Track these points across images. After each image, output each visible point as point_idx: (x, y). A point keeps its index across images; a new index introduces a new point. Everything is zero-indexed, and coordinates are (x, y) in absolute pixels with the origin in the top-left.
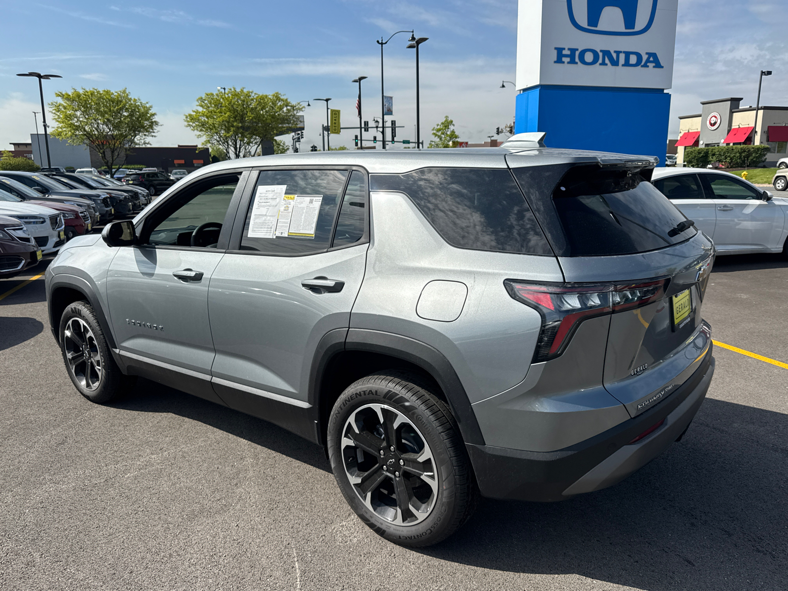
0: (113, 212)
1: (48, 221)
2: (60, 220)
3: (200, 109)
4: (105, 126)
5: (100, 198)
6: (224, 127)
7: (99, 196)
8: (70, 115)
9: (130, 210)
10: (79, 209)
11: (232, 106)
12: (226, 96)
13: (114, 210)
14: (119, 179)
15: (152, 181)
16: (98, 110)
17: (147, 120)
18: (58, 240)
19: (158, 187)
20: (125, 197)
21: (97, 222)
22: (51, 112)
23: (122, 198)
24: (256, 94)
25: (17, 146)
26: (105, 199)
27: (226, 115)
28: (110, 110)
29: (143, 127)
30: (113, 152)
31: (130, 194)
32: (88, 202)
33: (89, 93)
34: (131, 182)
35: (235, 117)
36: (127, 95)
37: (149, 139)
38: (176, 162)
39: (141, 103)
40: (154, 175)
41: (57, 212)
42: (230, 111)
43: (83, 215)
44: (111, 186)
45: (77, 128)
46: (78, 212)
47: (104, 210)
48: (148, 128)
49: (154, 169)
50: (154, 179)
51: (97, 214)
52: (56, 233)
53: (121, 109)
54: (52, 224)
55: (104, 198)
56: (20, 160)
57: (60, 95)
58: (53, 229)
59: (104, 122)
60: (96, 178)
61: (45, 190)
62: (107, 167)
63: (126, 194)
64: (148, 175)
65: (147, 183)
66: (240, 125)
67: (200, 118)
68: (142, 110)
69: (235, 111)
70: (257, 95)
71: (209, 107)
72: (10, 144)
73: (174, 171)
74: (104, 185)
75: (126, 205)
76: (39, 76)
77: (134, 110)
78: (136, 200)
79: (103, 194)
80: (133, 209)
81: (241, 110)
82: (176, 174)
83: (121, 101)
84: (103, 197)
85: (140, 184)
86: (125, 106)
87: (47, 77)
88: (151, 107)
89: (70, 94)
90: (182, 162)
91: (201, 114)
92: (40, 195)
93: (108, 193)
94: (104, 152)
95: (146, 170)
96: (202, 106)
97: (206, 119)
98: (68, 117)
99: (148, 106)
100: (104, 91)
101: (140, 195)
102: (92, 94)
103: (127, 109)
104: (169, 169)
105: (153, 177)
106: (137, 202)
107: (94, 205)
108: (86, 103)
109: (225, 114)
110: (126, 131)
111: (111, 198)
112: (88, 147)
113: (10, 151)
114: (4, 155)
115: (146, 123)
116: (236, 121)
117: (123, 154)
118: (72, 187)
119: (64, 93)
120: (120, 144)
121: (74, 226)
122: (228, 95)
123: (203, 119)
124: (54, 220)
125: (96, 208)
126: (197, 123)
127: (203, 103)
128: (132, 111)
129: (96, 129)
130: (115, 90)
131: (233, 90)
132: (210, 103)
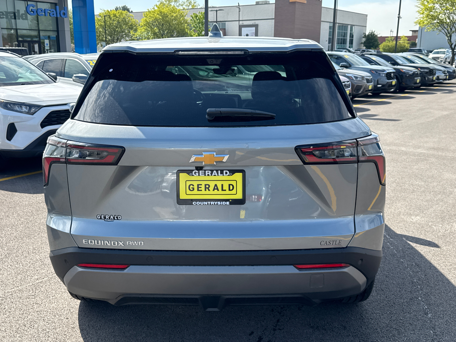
5: (384, 72)
20: (414, 73)
22: (417, 6)
25: (414, 32)
55: (388, 73)
72: (410, 31)
113: (406, 37)
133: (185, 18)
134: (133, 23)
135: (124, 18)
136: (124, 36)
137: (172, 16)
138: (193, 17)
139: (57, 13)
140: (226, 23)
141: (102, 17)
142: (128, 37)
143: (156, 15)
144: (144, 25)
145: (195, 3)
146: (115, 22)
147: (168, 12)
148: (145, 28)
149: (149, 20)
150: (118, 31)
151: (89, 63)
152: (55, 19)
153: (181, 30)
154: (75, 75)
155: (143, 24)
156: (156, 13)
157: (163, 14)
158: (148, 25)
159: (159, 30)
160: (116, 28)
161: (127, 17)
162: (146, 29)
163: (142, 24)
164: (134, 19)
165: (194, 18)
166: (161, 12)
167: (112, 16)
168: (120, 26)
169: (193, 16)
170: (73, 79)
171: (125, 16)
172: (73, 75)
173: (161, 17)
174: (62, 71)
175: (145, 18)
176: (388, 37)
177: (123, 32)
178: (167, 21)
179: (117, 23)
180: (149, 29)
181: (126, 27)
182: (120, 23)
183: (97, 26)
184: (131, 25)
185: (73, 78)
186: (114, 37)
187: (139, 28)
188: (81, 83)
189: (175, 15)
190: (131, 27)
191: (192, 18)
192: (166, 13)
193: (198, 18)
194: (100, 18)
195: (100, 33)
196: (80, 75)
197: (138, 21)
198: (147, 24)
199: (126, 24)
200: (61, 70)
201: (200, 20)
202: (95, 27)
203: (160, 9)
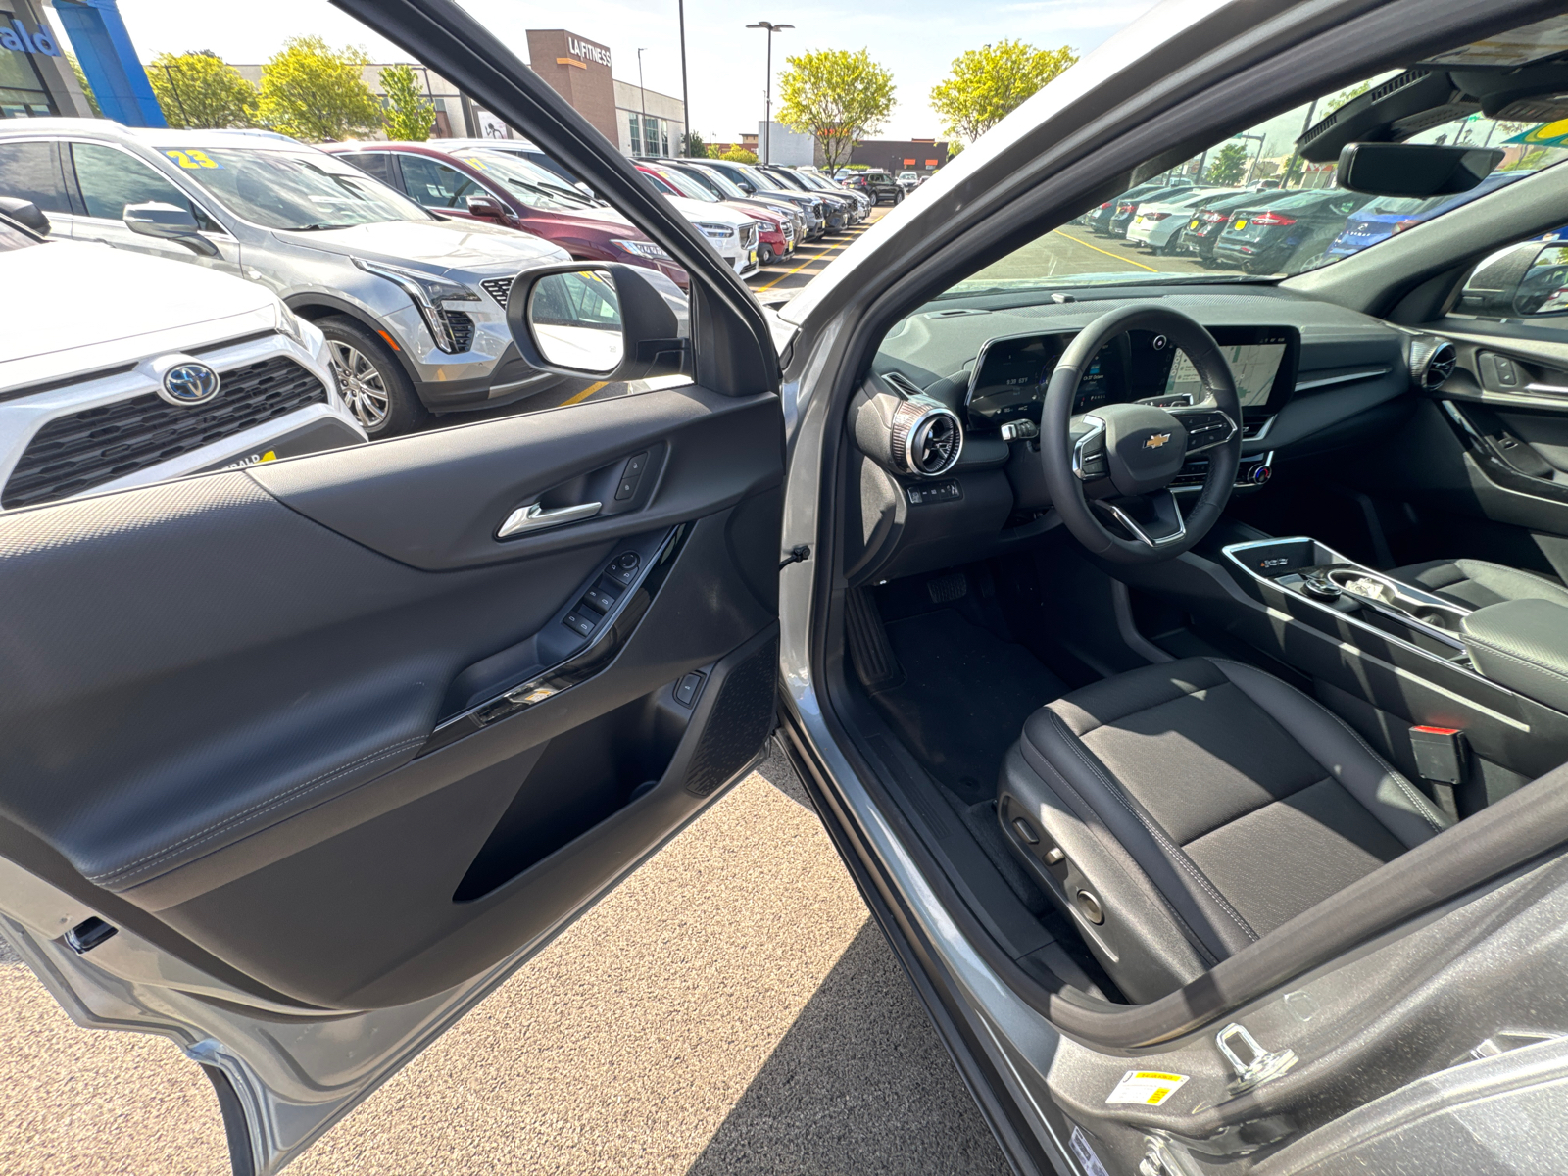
0: (824, 227)
1: (737, 233)
2: (754, 232)
3: (953, 78)
4: (834, 106)
5: (811, 204)
6: (978, 107)
7: (810, 201)
8: (798, 89)
9: (843, 225)
10: (782, 218)
11: (997, 72)
12: (993, 55)
13: (827, 223)
14: (840, 182)
15: (875, 185)
16: (829, 82)
17: (883, 96)
18: (747, 263)
19: (881, 195)
20: (842, 206)
21: (803, 239)
23: (837, 206)
24: (1035, 49)
25: (745, 138)
26: (817, 206)
27: (986, 87)
28: (843, 81)
29: (877, 106)
30: (838, 143)
31: (848, 201)
32: (797, 209)
33: (823, 57)
34: (852, 186)
35: (996, 90)
36: (867, 57)
37: (881, 126)
38: (907, 162)
39: (881, 69)
40: (880, 177)
41: (753, 220)
42: (992, 79)
43: (785, 227)
44: (829, 189)
45: (803, 109)
46: (779, 222)
47: (813, 222)
48: (884, 108)
49: (880, 170)
50: (878, 183)
51: (805, 227)
52: (745, 253)
53: (856, 80)
54: (742, 239)
55: (816, 204)
56: (744, 152)
57: (791, 60)
58: (743, 246)
59: (834, 99)
60: (813, 177)
61: (751, 189)
62: (828, 164)
63: (842, 201)
64: (873, 177)
65: (869, 188)
66: (1001, 102)
67: (950, 92)
68: (881, 81)
69: (999, 79)
70: (1036, 52)
71: (965, 74)
72: (741, 135)
73: (902, 174)
74: (820, 187)
75: (841, 216)
76: (770, 27)
77: (871, 81)
78: (854, 210)
79: (815, 198)
80: (849, 224)
81: (1008, 77)
82: (903, 177)
83: (858, 67)
84: (816, 202)
85: (863, 189)
86: (861, 73)
87: (778, 27)
88: (892, 76)
89: (802, 58)
90: (912, 162)
91: (953, 86)
92: (742, 195)
93: (822, 198)
94: (828, 143)
95: (871, 171)
96: (956, 73)
97: (957, 95)
98: (797, 92)
99: (888, 74)
100: (841, 52)
101: (859, 204)
102: (826, 58)
103: (863, 79)
104: (897, 171)
105: (878, 179)
106: (854, 213)
107: (802, 214)
108: (818, 72)
109: (984, 85)
110: (856, 112)
111: (825, 205)
112: (813, 137)
113: (738, 145)
114: (733, 149)
115: (882, 101)
116: (996, 95)
117: (848, 149)
118: (783, 187)
119: (795, 58)
120: (848, 131)
121: (772, 244)
122: (995, 52)
123: (953, 93)
124: (745, 232)
125: (804, 219)
126: (945, 101)
127: (959, 68)
128: (868, 83)
129: (824, 110)
130: (853, 50)
131: (1004, 44)
132: (968, 68)
133: (359, 81)
134: (244, 88)
135: (216, 75)
136: (231, 118)
137: (331, 76)
138: (384, 77)
139: (22, 41)
140: (445, 99)
141: (159, 70)
142: (240, 121)
143: (291, 70)
144: (271, 93)
145: (365, 54)
146: (198, 83)
147: (318, 65)
148: (274, 100)
149: (280, 81)
150: (211, 105)
151: (176, 161)
152: (25, 56)
153: (358, 107)
154: (129, 207)
155: (268, 92)
156: (291, 65)
157: (307, 70)
158: (280, 94)
159: (309, 105)
160: (206, 98)
161: (224, 74)
162: (279, 104)
163: (266, 89)
164: (241, 79)
165: (388, 79)
166: (302, 65)
167: (185, 68)
168: (214, 94)
169: (385, 74)
170: (127, 223)
171: (218, 69)
172: (123, 209)
173: (305, 77)
174: (70, 192)
175: (268, 77)
176: (710, 144)
177: (224, 108)
178: (322, 88)
179: (202, 85)
180: (286, 104)
181: (228, 97)
182: (209, 85)
183: (156, 92)
184: (239, 93)
185: (126, 218)
186: (207, 120)
187: (262, 101)
188: (168, 239)
189: (334, 74)
190: (241, 97)
191: (382, 79)
192: (314, 69)
193: (396, 80)
194: (155, 71)
195: (169, 109)
196: (152, 206)
197: (254, 85)
198: (278, 91)
199: (228, 89)
200: (63, 190)
201: (402, 84)
202: (153, 93)
203: (299, 58)
